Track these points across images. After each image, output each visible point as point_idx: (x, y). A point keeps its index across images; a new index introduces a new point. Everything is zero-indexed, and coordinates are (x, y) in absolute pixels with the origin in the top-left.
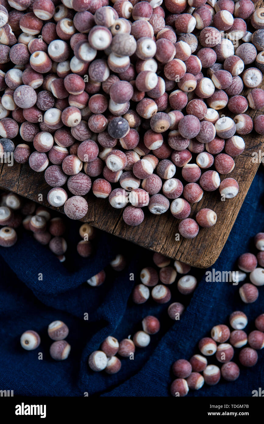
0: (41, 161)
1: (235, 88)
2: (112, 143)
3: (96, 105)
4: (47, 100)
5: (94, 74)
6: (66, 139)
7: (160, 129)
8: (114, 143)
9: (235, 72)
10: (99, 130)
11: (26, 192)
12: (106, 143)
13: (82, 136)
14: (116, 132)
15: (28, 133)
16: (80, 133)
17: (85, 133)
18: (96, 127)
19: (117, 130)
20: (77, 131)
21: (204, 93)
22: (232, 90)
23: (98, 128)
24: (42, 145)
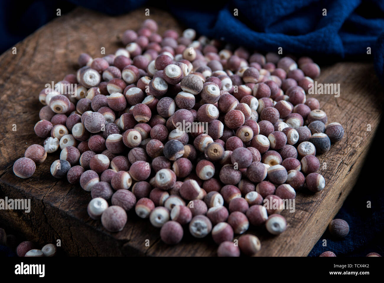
0: (92, 174)
1: (289, 151)
2: (165, 164)
3: (157, 127)
4: (114, 126)
5: (162, 103)
6: (122, 160)
7: (213, 152)
8: (166, 165)
9: (290, 136)
10: (155, 149)
11: (68, 208)
12: (159, 162)
13: (137, 155)
14: (171, 146)
15: (88, 155)
16: (136, 153)
17: (141, 154)
18: (153, 145)
19: (172, 144)
20: (135, 151)
21: (259, 142)
22: (286, 152)
23: (154, 146)
24: (98, 160)
